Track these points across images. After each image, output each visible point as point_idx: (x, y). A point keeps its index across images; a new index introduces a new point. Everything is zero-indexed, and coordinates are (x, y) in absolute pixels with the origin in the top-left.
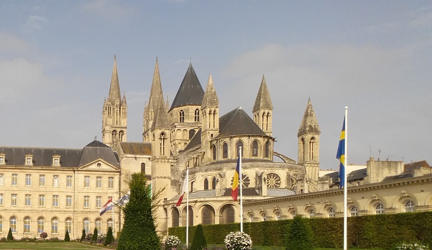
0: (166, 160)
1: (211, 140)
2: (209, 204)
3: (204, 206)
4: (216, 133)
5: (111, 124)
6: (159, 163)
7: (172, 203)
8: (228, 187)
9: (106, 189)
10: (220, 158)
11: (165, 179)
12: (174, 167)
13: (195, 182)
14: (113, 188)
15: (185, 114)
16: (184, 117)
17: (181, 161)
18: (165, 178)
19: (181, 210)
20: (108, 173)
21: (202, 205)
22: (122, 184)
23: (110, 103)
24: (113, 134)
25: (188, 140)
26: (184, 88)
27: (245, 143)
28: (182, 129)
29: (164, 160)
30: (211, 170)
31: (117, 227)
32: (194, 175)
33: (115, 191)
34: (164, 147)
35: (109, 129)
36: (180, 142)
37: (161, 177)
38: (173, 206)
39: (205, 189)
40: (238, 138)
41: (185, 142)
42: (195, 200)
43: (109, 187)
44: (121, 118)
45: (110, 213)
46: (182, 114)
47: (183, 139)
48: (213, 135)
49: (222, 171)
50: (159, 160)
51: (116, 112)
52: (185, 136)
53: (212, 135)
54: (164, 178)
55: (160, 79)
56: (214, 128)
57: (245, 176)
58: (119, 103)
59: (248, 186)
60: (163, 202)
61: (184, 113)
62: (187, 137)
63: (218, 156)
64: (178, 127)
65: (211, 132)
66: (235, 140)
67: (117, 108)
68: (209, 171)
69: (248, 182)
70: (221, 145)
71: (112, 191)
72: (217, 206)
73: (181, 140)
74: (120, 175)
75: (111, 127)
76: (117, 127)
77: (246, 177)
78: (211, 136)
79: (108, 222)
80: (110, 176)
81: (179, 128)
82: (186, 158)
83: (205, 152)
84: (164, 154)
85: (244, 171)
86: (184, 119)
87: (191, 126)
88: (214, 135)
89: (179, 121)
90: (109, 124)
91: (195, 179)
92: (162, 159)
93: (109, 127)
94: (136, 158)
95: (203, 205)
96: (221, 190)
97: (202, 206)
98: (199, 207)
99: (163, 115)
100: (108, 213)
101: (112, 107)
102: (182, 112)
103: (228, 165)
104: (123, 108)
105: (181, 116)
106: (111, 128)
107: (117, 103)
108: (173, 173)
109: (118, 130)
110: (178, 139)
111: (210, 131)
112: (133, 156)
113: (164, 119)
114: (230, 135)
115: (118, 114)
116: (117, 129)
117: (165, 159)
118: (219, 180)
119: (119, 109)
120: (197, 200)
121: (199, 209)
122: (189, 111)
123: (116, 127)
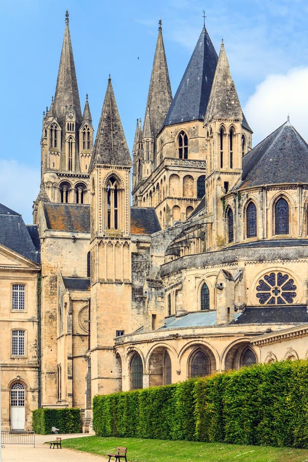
0: (120, 241)
1: (224, 195)
2: (204, 343)
3: (193, 348)
4: (236, 181)
5: (57, 167)
6: (103, 247)
7: (129, 340)
8: (249, 304)
9: (7, 311)
10: (241, 237)
11: (119, 285)
12: (141, 257)
13: (182, 292)
14: (24, 311)
15: (190, 141)
16: (187, 148)
17: (156, 244)
18: (119, 282)
19: (147, 357)
20: (10, 275)
21: (188, 345)
22: (43, 300)
23: (55, 121)
24: (62, 192)
25: (195, 200)
26: (188, 82)
27: (293, 203)
28: (182, 175)
29: (115, 241)
30: (213, 265)
31: (34, 400)
32: (179, 275)
33: (30, 318)
34: (116, 211)
35: (52, 180)
36: (177, 204)
37: (110, 282)
38: (131, 348)
39: (202, 309)
40: (278, 191)
41: (189, 203)
42: (175, 332)
43: (15, 306)
44: (81, 155)
45: (16, 369)
46: (183, 139)
47: (185, 197)
48: (229, 183)
49: (237, 266)
50: (104, 241)
51: (67, 141)
52: (189, 190)
53: (226, 184)
54: (115, 283)
55: (167, 70)
56: (231, 167)
57: (286, 276)
58: (74, 120)
59: (292, 301)
60: (114, 340)
61: (188, 138)
62: (193, 193)
63: (236, 232)
64: (174, 169)
65: (224, 178)
66: (272, 194)
67: (69, 131)
68: (210, 266)
69: (292, 291)
70: (243, 208)
71: (21, 316)
72: (219, 348)
73: (179, 199)
74: (39, 280)
75: (57, 174)
76: (71, 176)
77: (288, 280)
78: (223, 186)
79: (13, 390)
80: (16, 281)
81: (176, 173)
82: (168, 237)
83: (212, 223)
84: (116, 227)
85: (283, 266)
86: (187, 153)
87: (201, 167)
88: (232, 183)
89: (178, 157)
90: (52, 167)
91: (180, 286)
92: (112, 238)
93: (52, 174)
94: (75, 239)
95: (191, 346)
96: (229, 308)
97: (188, 348)
98: (183, 350)
99: (113, 135)
100: (11, 368)
101: (59, 129)
102: (183, 137)
103: (250, 253)
104: (84, 133)
105: (181, 145)
106: (57, 177)
107: (71, 120)
108: (137, 270)
109: (73, 182)
110: (172, 198)
111: (222, 176)
112: (69, 234)
113: (116, 144)
114: (262, 184)
115: (74, 145)
116: (70, 180)
117: (117, 239)
118: (224, 285)
119: (74, 135)
120: (177, 334)
121: (182, 354)
122: (198, 135)
123: (69, 176)
